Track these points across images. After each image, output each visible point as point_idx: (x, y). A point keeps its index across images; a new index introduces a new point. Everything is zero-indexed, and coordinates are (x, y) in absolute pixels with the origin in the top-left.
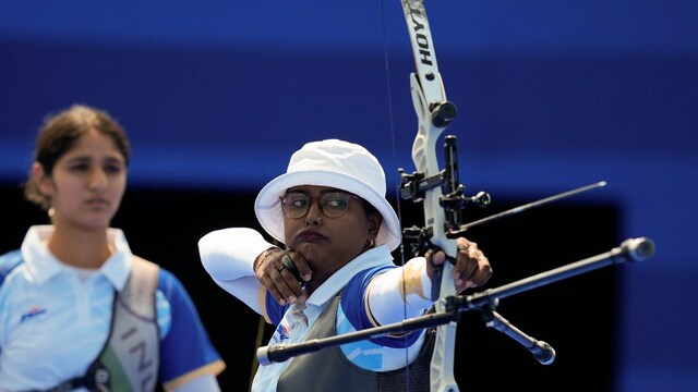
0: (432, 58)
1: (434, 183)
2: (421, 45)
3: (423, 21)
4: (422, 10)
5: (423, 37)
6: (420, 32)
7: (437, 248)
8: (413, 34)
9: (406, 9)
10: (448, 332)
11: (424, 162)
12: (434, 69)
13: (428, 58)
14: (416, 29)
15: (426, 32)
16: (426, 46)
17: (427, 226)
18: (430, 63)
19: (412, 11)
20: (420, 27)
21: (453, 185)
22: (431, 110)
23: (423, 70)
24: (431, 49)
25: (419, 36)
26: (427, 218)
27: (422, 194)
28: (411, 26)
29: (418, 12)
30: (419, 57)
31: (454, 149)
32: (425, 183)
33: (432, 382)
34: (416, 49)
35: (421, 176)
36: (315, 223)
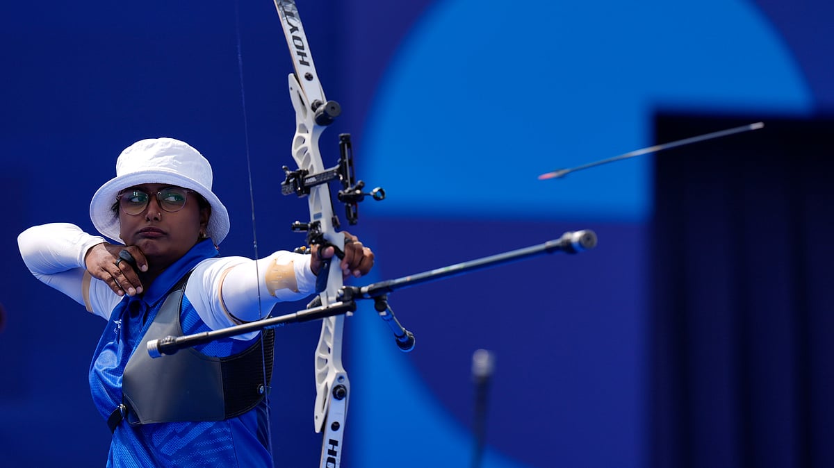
0: (309, 59)
1: (320, 180)
2: (297, 47)
3: (297, 23)
4: (295, 12)
5: (299, 39)
6: (295, 33)
7: (323, 242)
8: (289, 37)
9: (280, 12)
11: (308, 159)
12: (312, 70)
13: (306, 59)
14: (292, 31)
15: (301, 33)
16: (302, 48)
17: (313, 220)
18: (307, 64)
19: (287, 14)
20: (294, 29)
21: (348, 181)
22: (314, 109)
23: (301, 70)
24: (307, 51)
25: (295, 38)
26: (313, 212)
27: (307, 190)
28: (286, 28)
29: (291, 15)
30: (296, 59)
31: (349, 146)
32: (313, 180)
33: (318, 371)
34: (294, 51)
35: (306, 172)
36: (156, 219)
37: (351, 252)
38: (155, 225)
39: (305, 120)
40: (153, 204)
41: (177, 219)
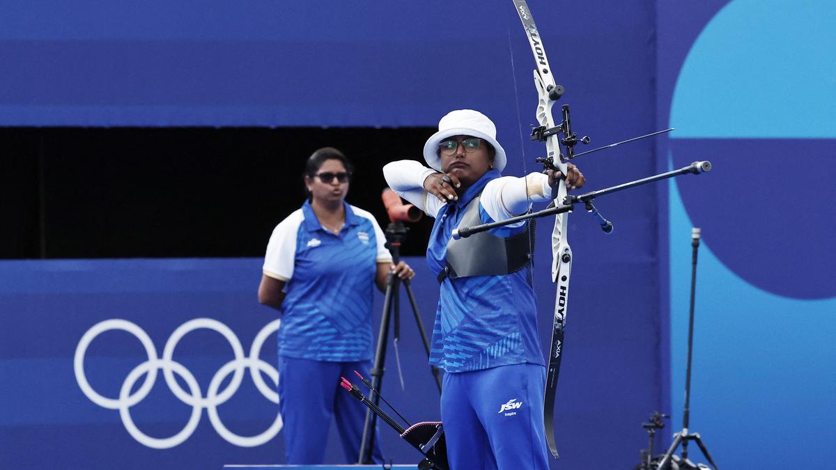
0: (545, 60)
1: (552, 132)
2: (538, 54)
3: (538, 39)
4: (537, 33)
5: (539, 49)
6: (537, 46)
7: (556, 169)
8: (533, 47)
9: (528, 34)
10: (564, 217)
11: (545, 119)
12: (547, 67)
13: (543, 61)
14: (535, 44)
15: (541, 46)
16: (542, 54)
17: (549, 156)
18: (545, 64)
19: (532, 35)
20: (536, 43)
21: (568, 133)
22: (548, 90)
23: (541, 68)
24: (544, 56)
25: (537, 48)
26: (549, 151)
27: (545, 138)
28: (532, 43)
29: (535, 35)
30: (538, 61)
31: (568, 112)
32: (548, 132)
33: (554, 245)
34: (536, 56)
35: (544, 128)
36: (462, 156)
37: (571, 174)
38: (462, 160)
39: (544, 96)
40: (460, 148)
41: (474, 156)
